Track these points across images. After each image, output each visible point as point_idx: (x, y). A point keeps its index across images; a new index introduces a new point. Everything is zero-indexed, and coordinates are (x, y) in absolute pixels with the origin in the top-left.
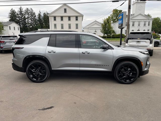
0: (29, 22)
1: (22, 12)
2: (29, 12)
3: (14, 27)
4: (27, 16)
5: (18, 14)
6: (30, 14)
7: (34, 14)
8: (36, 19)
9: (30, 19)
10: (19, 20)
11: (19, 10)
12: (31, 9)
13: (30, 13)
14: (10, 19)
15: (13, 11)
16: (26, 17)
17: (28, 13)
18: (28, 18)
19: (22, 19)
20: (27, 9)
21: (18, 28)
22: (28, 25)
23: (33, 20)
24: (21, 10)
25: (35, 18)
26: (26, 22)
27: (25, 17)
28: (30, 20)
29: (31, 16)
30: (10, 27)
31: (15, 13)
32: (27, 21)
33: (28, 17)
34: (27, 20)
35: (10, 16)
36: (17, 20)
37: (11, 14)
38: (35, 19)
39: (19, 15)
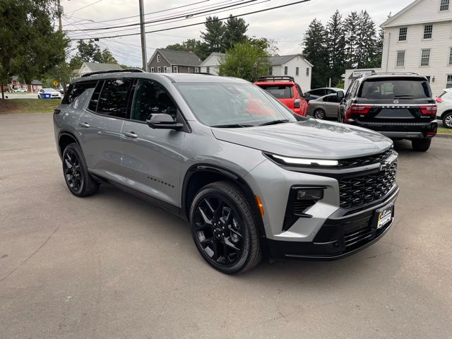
0: (352, 51)
1: (339, 27)
2: (356, 22)
3: (297, 68)
4: (349, 36)
5: (327, 32)
6: (359, 29)
7: (371, 26)
8: (375, 41)
9: (357, 43)
10: (328, 48)
11: (332, 21)
12: (365, 13)
13: (359, 25)
14: (305, 47)
15: (316, 26)
16: (346, 39)
17: (353, 26)
18: (352, 40)
19: (336, 44)
20: (353, 14)
21: (308, 69)
22: (348, 61)
23: (365, 46)
24: (335, 21)
25: (371, 40)
26: (343, 54)
27: (343, 38)
28: (357, 46)
29: (359, 35)
30: (286, 68)
31: (321, 31)
32: (348, 49)
33: (351, 37)
34: (347, 46)
35: (307, 39)
36: (323, 48)
37: (310, 34)
38: (369, 42)
39: (329, 35)
